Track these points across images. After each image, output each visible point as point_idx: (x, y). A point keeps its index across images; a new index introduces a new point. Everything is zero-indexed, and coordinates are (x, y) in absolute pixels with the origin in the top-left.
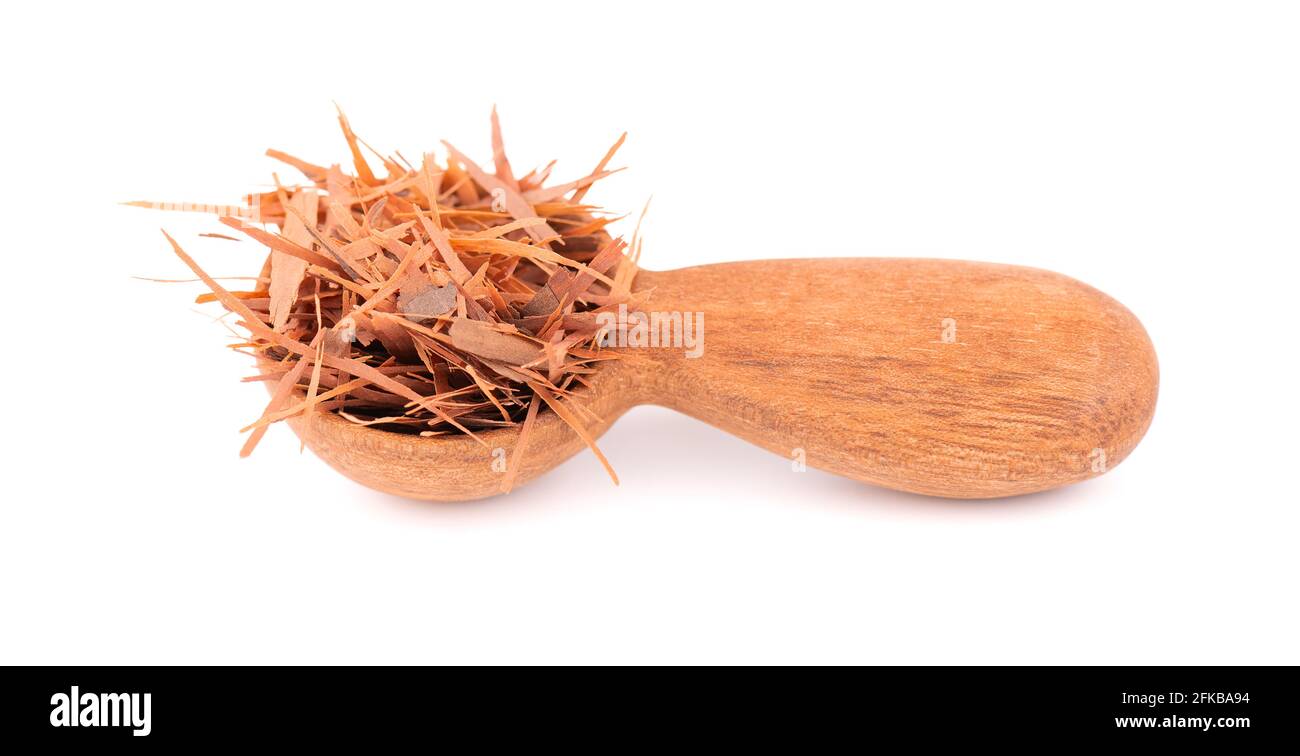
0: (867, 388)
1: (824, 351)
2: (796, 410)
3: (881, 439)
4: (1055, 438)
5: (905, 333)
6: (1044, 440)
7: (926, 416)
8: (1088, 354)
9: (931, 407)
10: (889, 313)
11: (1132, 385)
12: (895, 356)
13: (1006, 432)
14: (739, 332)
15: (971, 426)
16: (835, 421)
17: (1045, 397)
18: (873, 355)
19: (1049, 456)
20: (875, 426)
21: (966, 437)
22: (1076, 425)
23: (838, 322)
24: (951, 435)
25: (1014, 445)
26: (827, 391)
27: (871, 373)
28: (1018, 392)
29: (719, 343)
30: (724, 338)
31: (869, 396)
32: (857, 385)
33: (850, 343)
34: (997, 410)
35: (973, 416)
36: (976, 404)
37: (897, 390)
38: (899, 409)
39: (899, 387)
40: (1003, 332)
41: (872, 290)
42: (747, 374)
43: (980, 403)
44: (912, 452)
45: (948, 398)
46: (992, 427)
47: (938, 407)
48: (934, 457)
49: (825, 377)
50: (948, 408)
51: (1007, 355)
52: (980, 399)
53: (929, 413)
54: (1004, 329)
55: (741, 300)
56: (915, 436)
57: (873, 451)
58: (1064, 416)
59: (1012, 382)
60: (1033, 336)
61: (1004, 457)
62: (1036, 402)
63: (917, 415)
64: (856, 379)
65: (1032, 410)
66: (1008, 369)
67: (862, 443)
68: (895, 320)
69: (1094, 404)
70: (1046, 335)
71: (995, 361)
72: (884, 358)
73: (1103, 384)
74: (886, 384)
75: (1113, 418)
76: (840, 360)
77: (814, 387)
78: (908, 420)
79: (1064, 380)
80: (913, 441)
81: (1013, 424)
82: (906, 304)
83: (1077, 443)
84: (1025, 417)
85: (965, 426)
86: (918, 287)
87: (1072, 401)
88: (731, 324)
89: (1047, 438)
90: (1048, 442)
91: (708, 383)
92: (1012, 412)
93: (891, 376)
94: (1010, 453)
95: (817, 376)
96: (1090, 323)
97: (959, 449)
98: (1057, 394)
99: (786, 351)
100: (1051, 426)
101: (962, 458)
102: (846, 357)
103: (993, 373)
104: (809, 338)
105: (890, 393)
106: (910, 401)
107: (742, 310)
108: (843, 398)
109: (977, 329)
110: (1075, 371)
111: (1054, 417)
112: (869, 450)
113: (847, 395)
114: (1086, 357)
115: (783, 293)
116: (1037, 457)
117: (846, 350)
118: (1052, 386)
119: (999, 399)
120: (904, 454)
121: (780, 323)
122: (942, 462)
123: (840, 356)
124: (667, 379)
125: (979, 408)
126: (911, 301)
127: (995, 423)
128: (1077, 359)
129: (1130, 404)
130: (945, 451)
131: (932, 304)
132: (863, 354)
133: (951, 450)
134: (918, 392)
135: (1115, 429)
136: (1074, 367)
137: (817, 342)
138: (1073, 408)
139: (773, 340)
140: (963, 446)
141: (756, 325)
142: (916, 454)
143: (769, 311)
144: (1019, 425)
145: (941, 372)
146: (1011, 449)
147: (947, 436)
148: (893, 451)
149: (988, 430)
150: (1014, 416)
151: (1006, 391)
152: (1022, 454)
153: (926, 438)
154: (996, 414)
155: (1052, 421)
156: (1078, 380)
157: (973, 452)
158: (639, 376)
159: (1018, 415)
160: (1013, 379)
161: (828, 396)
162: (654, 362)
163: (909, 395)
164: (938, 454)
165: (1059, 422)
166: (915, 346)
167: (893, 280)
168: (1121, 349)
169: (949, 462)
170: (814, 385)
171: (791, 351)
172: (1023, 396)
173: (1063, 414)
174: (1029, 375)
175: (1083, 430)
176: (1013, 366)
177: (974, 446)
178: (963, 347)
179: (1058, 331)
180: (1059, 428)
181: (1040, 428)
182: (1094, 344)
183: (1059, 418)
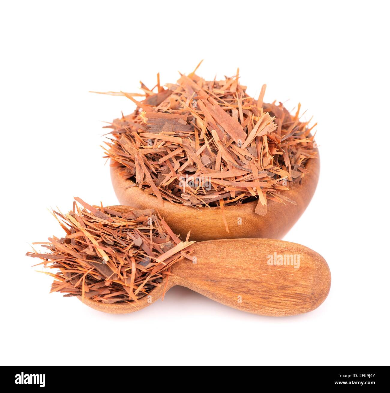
0: (243, 289)
1: (231, 277)
2: (222, 295)
3: (247, 304)
4: (299, 305)
5: (255, 271)
6: (295, 306)
7: (260, 299)
8: (309, 279)
9: (262, 296)
10: (250, 264)
11: (322, 288)
12: (252, 279)
13: (284, 304)
14: (206, 269)
15: (274, 302)
16: (234, 299)
17: (296, 293)
18: (245, 278)
19: (297, 310)
20: (245, 301)
21: (272, 305)
22: (305, 301)
23: (235, 266)
24: (268, 304)
25: (287, 307)
26: (232, 290)
27: (244, 285)
28: (288, 292)
29: (200, 273)
30: (201, 271)
31: (244, 292)
32: (240, 289)
33: (239, 274)
34: (282, 297)
35: (275, 299)
36: (276, 295)
37: (252, 290)
38: (252, 296)
39: (253, 289)
40: (284, 271)
41: (246, 255)
42: (208, 284)
43: (277, 295)
44: (256, 308)
45: (267, 293)
46: (280, 302)
47: (264, 296)
48: (263, 310)
49: (231, 286)
50: (267, 296)
51: (285, 280)
52: (277, 294)
53: (262, 298)
54: (285, 270)
55: (207, 258)
56: (257, 304)
57: (245, 307)
58: (301, 299)
59: (286, 288)
60: (293, 273)
61: (283, 310)
62: (293, 295)
63: (258, 298)
64: (240, 286)
65: (292, 297)
66: (285, 284)
67: (242, 305)
68: (252, 266)
69: (311, 295)
70: (297, 273)
71: (282, 281)
72: (249, 280)
73: (313, 289)
74: (249, 289)
75: (316, 298)
76: (235, 280)
77: (228, 289)
78: (255, 300)
79: (302, 288)
80: (256, 305)
81: (286, 302)
82: (256, 260)
83: (305, 306)
84: (290, 299)
85: (272, 302)
86: (259, 254)
87: (304, 294)
88: (203, 266)
89: (296, 305)
90: (297, 307)
91: (196, 285)
92: (286, 298)
93: (251, 286)
94: (285, 309)
95: (228, 285)
96: (310, 268)
97: (270, 308)
98: (300, 292)
99: (220, 276)
100: (298, 302)
101: (271, 310)
102: (237, 279)
103: (281, 285)
104: (227, 272)
105: (250, 291)
106: (256, 294)
107: (207, 261)
108: (236, 292)
109: (277, 270)
110: (305, 285)
111: (299, 299)
112: (244, 307)
113: (237, 291)
114: (309, 280)
115: (219, 256)
116: (293, 310)
117: (237, 276)
118: (298, 290)
119: (283, 294)
120: (254, 309)
121: (218, 266)
122: (266, 311)
123: (236, 279)
124: (184, 282)
125: (276, 296)
126: (257, 260)
127: (281, 301)
128: (306, 281)
129: (321, 293)
130: (266, 308)
131: (264, 261)
132: (242, 278)
133: (268, 308)
134: (258, 291)
135: (317, 301)
136: (305, 284)
137: (229, 274)
138: (304, 297)
139: (216, 273)
140: (271, 307)
141: (210, 267)
142: (258, 309)
143: (215, 262)
144: (288, 302)
145: (266, 285)
146: (286, 308)
147: (267, 304)
148: (251, 308)
149: (279, 303)
150: (287, 299)
151: (284, 291)
152: (289, 310)
153: (261, 305)
154: (281, 299)
155: (298, 301)
156: (306, 288)
157: (274, 309)
158: (176, 281)
159: (288, 299)
160: (287, 287)
161: (232, 291)
162: (180, 278)
163: (256, 292)
164: (264, 309)
165: (300, 301)
166: (258, 276)
167: (252, 251)
168: (319, 276)
169: (267, 311)
170: (228, 288)
171: (221, 277)
172: (289, 293)
173: (301, 298)
174: (291, 286)
175: (307, 303)
176: (287, 283)
177: (275, 308)
178: (272, 276)
179: (301, 271)
180: (300, 303)
181: (294, 303)
182: (311, 276)
183: (300, 300)
